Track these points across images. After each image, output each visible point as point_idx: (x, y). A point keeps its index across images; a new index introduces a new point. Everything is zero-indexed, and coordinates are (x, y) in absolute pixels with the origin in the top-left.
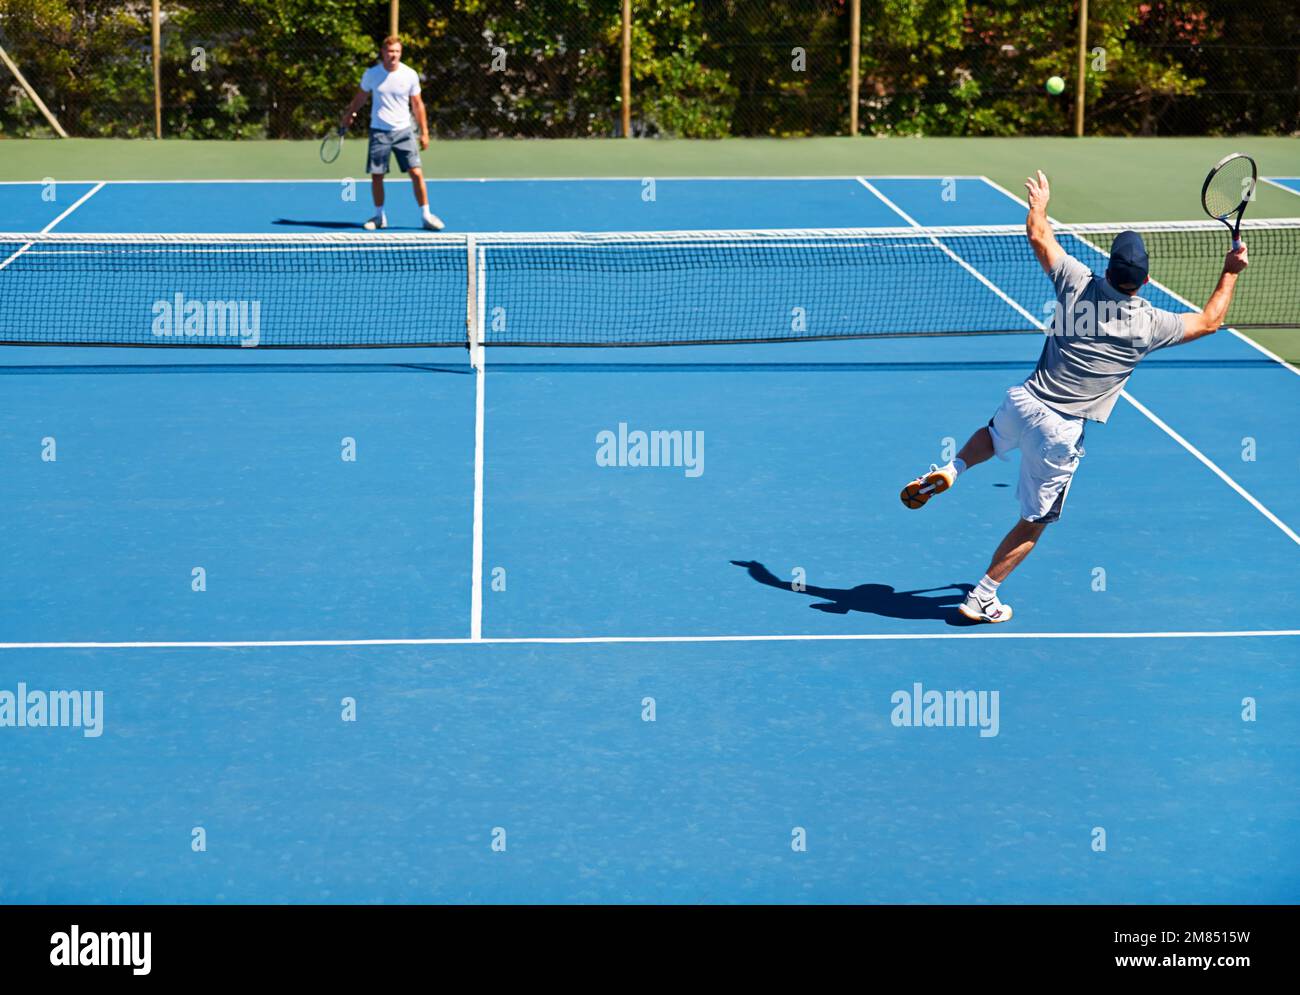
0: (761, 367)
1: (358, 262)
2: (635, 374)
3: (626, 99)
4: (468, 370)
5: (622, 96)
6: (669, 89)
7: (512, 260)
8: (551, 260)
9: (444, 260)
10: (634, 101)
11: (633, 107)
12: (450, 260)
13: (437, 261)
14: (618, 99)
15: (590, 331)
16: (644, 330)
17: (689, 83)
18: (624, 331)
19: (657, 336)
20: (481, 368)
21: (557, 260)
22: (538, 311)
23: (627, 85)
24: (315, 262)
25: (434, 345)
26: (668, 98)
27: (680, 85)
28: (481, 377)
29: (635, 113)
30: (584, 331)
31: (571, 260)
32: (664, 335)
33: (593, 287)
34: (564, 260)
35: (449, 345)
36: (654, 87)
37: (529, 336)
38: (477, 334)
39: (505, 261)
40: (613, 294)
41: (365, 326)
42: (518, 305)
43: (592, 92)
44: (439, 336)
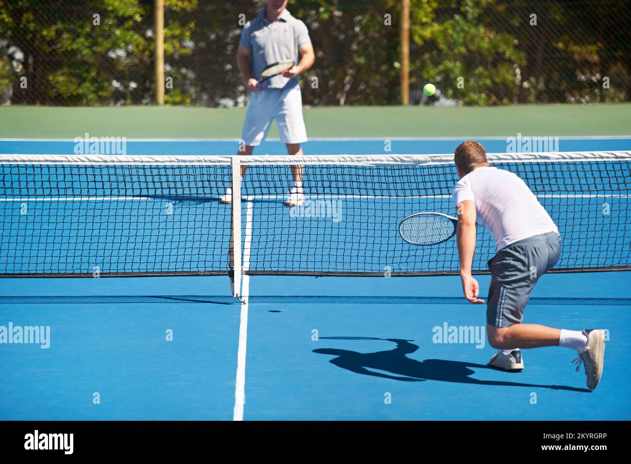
0: (544, 301)
1: (114, 185)
2: (408, 306)
3: (405, 66)
4: (232, 300)
5: (400, 61)
6: (450, 53)
7: (278, 184)
8: (320, 184)
9: (206, 184)
10: (414, 68)
11: (411, 74)
12: (213, 184)
13: (200, 184)
14: (397, 65)
15: (361, 259)
16: (419, 259)
17: (472, 48)
18: (397, 260)
19: (433, 265)
20: (246, 299)
21: (326, 184)
22: (306, 238)
23: (405, 49)
24: (69, 185)
25: (196, 274)
26: (449, 64)
27: (463, 50)
28: (245, 309)
29: (414, 80)
30: (354, 259)
31: (341, 184)
32: (440, 264)
33: (364, 212)
34: (333, 184)
35: (211, 274)
36: (435, 52)
37: (296, 265)
38: (241, 263)
39: (272, 185)
40: (386, 220)
41: (123, 253)
42: (285, 231)
43: (368, 57)
44: (201, 264)
